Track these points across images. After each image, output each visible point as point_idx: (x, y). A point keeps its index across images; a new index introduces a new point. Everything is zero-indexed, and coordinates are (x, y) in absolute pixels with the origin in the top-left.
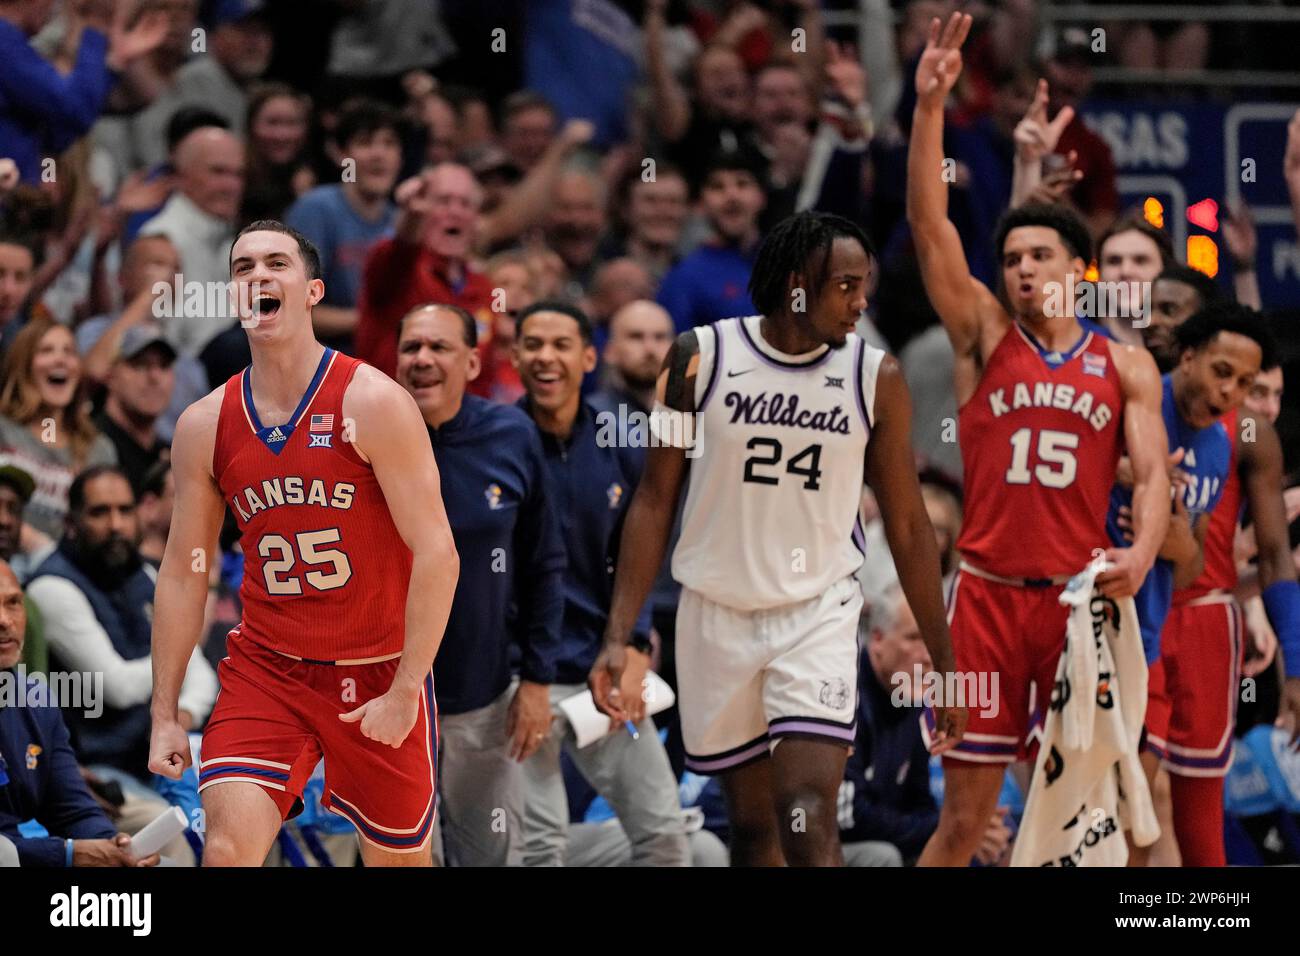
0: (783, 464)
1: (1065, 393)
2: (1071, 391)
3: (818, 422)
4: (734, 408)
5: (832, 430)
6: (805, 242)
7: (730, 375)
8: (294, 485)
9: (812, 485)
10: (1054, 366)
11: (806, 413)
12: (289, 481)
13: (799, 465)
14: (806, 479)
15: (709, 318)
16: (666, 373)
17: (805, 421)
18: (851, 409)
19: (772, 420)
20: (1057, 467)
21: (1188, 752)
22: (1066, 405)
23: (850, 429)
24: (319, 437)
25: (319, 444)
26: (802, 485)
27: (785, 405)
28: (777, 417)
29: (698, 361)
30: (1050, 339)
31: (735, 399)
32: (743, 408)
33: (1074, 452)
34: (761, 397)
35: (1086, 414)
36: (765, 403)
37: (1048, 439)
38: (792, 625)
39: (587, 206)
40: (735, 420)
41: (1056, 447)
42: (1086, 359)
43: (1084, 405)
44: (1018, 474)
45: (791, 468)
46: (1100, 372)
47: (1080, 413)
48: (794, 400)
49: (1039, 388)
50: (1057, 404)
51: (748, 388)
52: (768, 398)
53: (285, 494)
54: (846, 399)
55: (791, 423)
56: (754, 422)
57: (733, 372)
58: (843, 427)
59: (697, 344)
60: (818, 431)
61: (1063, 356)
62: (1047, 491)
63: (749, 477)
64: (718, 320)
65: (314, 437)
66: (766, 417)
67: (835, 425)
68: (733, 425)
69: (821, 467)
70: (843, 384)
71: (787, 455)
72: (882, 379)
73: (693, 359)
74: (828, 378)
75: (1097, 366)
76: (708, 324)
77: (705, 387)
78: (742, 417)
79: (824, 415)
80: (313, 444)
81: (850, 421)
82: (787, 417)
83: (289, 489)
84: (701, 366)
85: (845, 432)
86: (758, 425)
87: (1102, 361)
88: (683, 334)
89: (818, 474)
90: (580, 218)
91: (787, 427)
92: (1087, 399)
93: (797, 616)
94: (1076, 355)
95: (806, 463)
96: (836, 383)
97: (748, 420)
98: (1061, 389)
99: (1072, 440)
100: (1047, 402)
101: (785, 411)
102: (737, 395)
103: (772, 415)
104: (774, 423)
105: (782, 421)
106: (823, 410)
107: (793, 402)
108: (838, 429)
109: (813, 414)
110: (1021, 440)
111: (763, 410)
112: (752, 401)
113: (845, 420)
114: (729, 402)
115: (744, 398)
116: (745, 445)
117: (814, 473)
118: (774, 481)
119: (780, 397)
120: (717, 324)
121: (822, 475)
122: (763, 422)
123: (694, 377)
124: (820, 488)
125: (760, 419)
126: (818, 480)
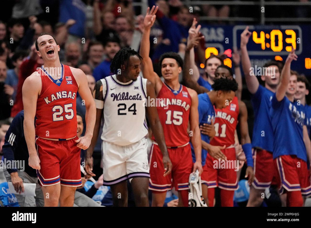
0: (127, 109)
1: (179, 101)
2: (181, 101)
3: (134, 98)
4: (113, 97)
5: (138, 99)
6: (124, 58)
7: (111, 90)
8: (64, 93)
9: (135, 114)
10: (175, 94)
11: (131, 96)
12: (63, 92)
13: (131, 109)
14: (133, 112)
15: (104, 77)
16: (95, 91)
17: (131, 98)
18: (141, 94)
19: (123, 99)
20: (178, 120)
21: (228, 184)
22: (180, 105)
23: (142, 99)
24: (69, 82)
25: (69, 83)
26: (132, 114)
27: (126, 95)
28: (124, 98)
29: (102, 87)
30: (173, 87)
31: (113, 95)
32: (115, 97)
33: (182, 116)
34: (119, 94)
35: (184, 107)
36: (121, 95)
37: (176, 113)
38: (133, 149)
39: (76, 51)
40: (114, 100)
41: (178, 115)
42: (183, 93)
43: (184, 105)
44: (168, 122)
45: (129, 110)
46: (187, 96)
47: (183, 107)
48: (128, 93)
49: (173, 100)
50: (177, 104)
51: (116, 92)
52: (121, 94)
53: (62, 95)
54: (140, 91)
55: (127, 99)
56: (119, 100)
57: (112, 89)
58: (140, 98)
59: (102, 83)
60: (134, 100)
61: (177, 92)
62: (175, 126)
63: (119, 114)
64: (106, 77)
65: (68, 82)
66: (121, 98)
67: (138, 98)
68: (114, 102)
69: (136, 109)
70: (139, 88)
71: (128, 107)
72: (147, 86)
73: (101, 87)
74: (135, 87)
75: (186, 95)
76: (104, 78)
77: (105, 93)
78: (116, 99)
79: (135, 96)
80: (68, 83)
81: (141, 97)
82: (126, 98)
83: (63, 94)
84: (103, 88)
85: (141, 99)
86: (120, 101)
87: (186, 93)
88: (98, 81)
89: (136, 111)
90: (75, 54)
91: (127, 100)
92: (185, 103)
93: (134, 147)
94: (180, 92)
95: (132, 108)
96: (137, 88)
97: (117, 100)
98: (178, 100)
99: (181, 113)
100: (175, 104)
101: (126, 97)
102: (114, 94)
103: (123, 98)
104: (124, 100)
105: (125, 99)
106: (135, 95)
107: (127, 94)
108: (139, 99)
109: (132, 96)
110: (169, 113)
111: (120, 97)
112: (117, 95)
113: (140, 97)
114: (112, 96)
115: (115, 95)
116: (117, 106)
117: (135, 111)
118: (125, 114)
119: (124, 93)
120: (106, 78)
121: (137, 111)
122: (121, 100)
123: (102, 91)
124: (137, 114)
125: (120, 99)
126: (136, 112)
